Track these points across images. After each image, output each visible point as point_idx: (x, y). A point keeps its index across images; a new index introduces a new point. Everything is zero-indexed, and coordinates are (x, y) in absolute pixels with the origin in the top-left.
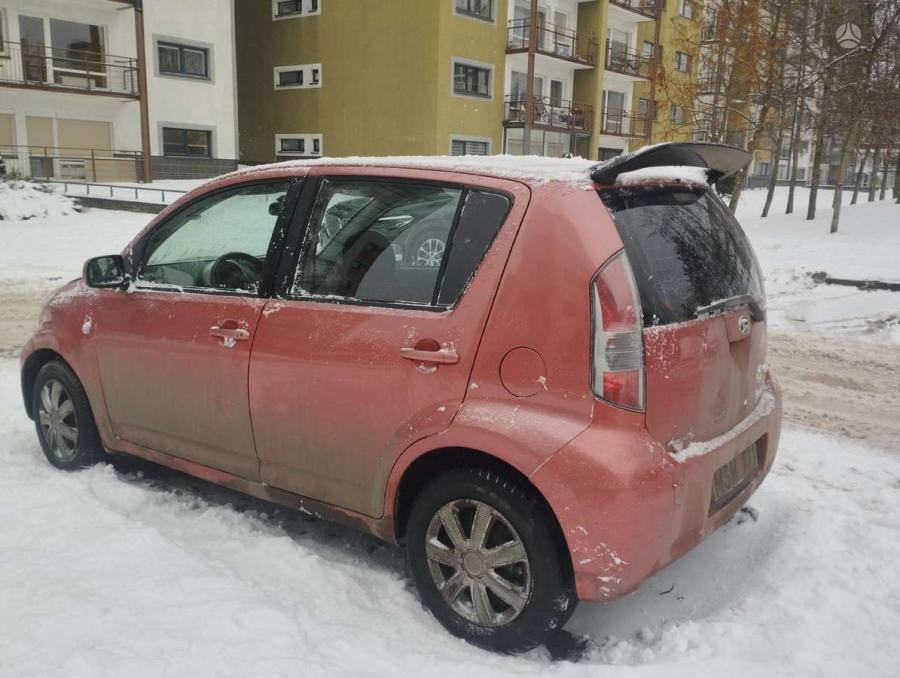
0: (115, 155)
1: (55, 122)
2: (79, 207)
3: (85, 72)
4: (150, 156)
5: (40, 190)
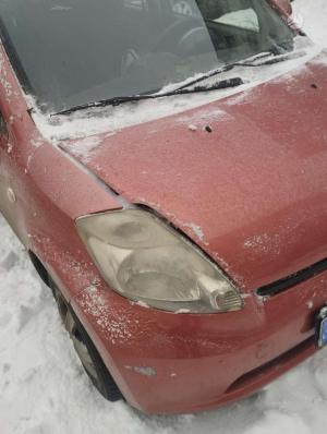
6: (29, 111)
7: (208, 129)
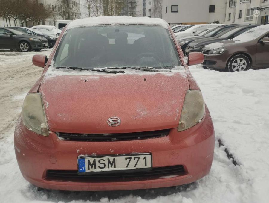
6: (49, 66)
7: (86, 81)
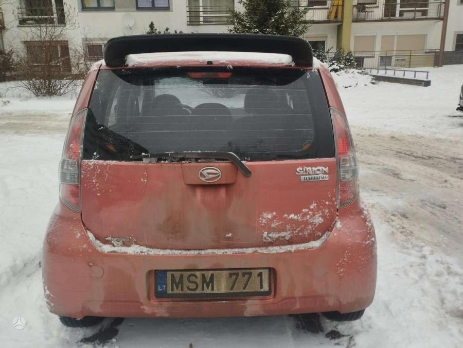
0: (426, 53)
1: (396, 37)
2: (374, 81)
3: (414, 9)
4: (443, 52)
5: (361, 73)
